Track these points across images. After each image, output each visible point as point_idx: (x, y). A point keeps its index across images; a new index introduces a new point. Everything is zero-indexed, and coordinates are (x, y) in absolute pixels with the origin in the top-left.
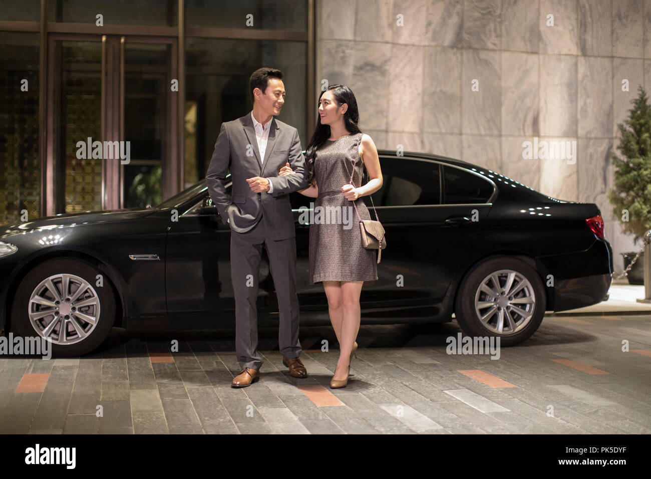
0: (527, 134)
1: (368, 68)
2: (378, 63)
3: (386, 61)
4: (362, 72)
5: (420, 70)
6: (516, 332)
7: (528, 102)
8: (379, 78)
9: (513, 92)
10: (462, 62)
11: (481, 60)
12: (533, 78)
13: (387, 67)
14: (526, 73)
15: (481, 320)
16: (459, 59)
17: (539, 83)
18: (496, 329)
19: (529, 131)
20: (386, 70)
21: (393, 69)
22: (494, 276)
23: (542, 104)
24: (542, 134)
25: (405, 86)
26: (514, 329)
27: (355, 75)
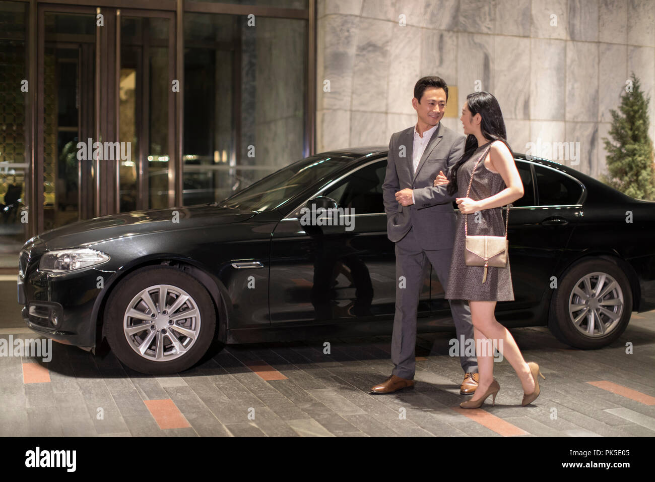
0: (518, 117)
1: (370, 48)
2: (379, 44)
3: (387, 42)
4: (364, 53)
5: (418, 52)
6: (606, 335)
7: (520, 85)
8: (380, 59)
9: (505, 75)
10: (457, 46)
11: (475, 44)
12: (525, 61)
13: (388, 48)
14: (518, 56)
15: (574, 323)
16: (455, 43)
17: (530, 67)
18: (587, 332)
19: (520, 114)
20: (387, 51)
21: (394, 49)
22: (587, 278)
23: (533, 87)
24: (532, 117)
25: (404, 67)
26: (604, 331)
27: (358, 55)
